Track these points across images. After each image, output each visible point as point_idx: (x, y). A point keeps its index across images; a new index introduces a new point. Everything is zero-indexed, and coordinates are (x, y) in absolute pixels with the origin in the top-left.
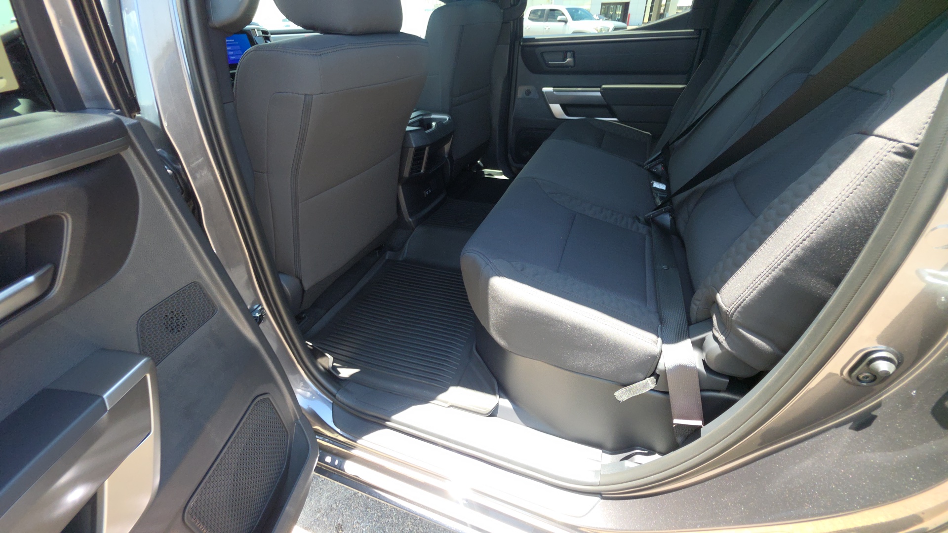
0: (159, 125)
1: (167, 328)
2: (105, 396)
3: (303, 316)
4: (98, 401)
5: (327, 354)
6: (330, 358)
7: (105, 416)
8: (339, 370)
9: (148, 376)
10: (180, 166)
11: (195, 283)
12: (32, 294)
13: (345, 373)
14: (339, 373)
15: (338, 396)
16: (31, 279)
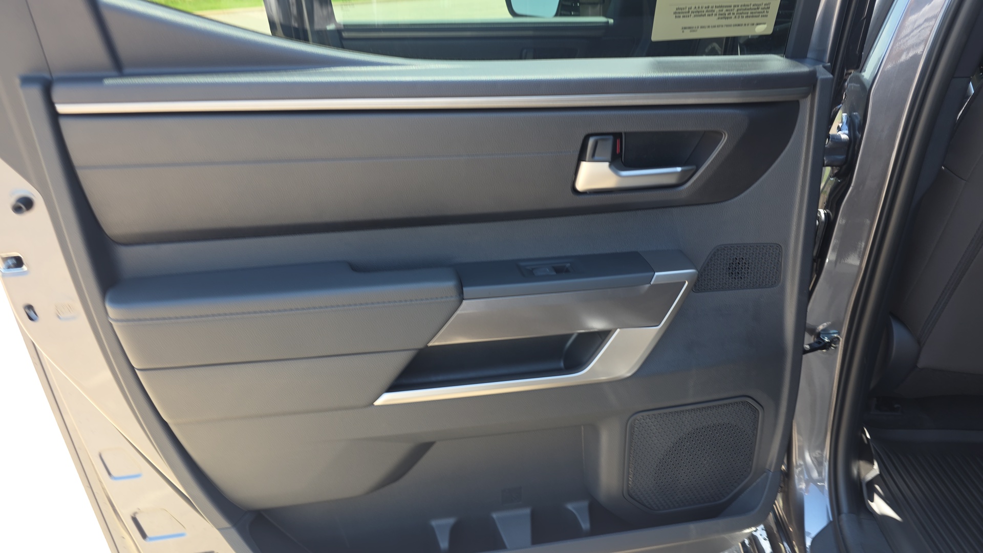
0: (868, 87)
1: (729, 269)
2: (657, 274)
3: (896, 406)
4: (651, 274)
5: (876, 464)
6: (875, 470)
7: (647, 286)
8: (876, 497)
9: (687, 283)
10: (860, 136)
11: (779, 246)
12: (672, 180)
13: (880, 506)
14: (872, 501)
15: (844, 517)
16: (679, 169)
